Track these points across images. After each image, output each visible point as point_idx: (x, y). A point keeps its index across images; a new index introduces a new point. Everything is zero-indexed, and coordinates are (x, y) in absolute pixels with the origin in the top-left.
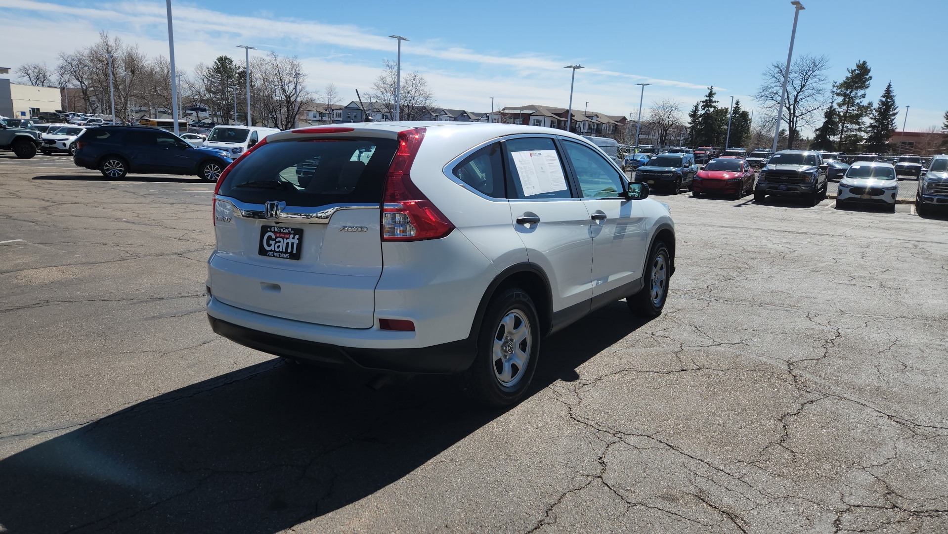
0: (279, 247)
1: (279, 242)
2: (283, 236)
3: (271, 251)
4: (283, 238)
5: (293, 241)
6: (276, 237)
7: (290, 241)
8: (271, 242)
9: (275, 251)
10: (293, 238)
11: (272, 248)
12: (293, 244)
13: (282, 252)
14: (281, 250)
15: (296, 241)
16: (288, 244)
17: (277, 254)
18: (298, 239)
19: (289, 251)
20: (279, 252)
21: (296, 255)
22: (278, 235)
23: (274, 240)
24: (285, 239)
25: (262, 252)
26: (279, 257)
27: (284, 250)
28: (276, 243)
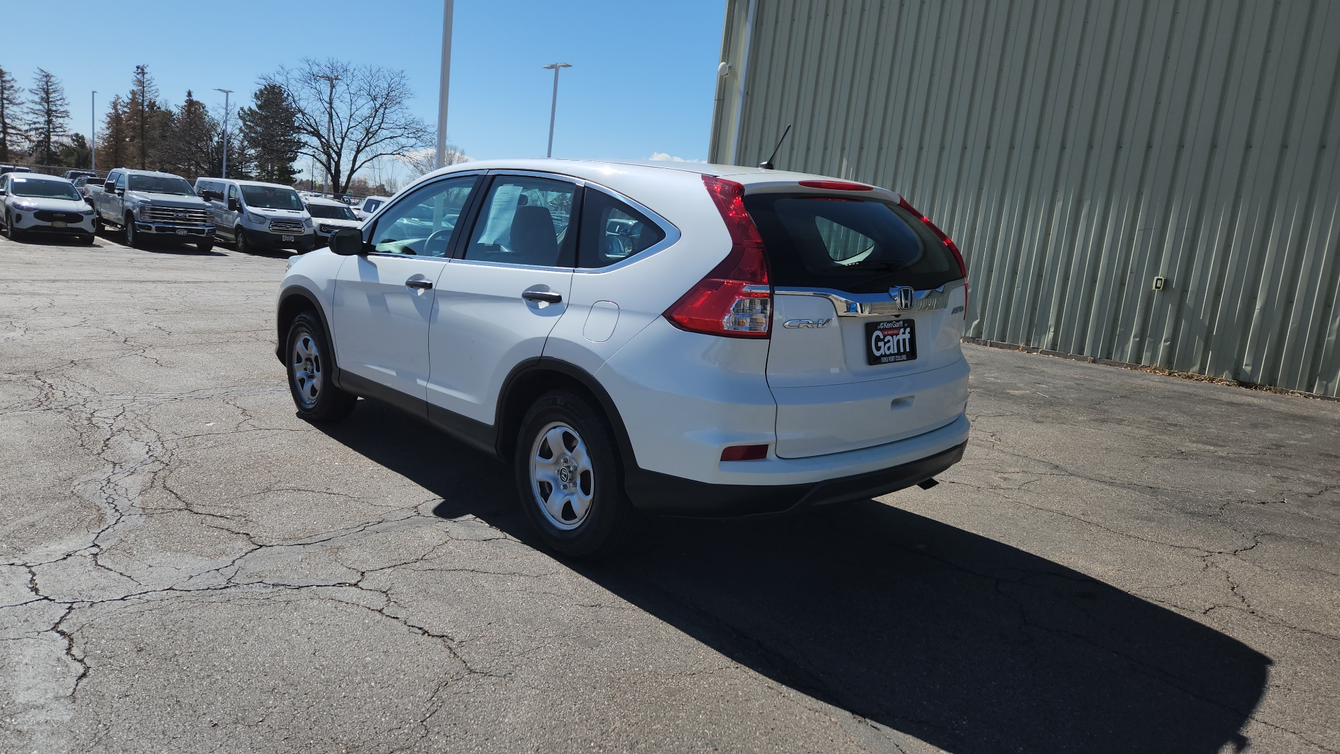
0: (889, 348)
1: (889, 341)
2: (892, 332)
3: (882, 356)
4: (892, 336)
5: (904, 336)
6: (885, 336)
7: (901, 337)
8: (881, 344)
9: (886, 355)
10: (904, 333)
11: (882, 351)
12: (904, 340)
13: (894, 354)
14: (893, 352)
15: (907, 336)
16: (898, 341)
17: (892, 358)
18: (909, 333)
19: (902, 351)
20: (891, 355)
21: (912, 354)
22: (886, 333)
23: (883, 340)
24: (895, 337)
25: (872, 360)
26: (896, 361)
27: (896, 351)
28: (885, 343)
